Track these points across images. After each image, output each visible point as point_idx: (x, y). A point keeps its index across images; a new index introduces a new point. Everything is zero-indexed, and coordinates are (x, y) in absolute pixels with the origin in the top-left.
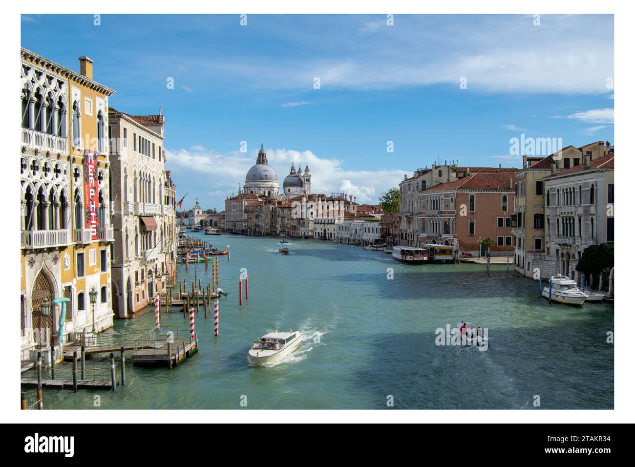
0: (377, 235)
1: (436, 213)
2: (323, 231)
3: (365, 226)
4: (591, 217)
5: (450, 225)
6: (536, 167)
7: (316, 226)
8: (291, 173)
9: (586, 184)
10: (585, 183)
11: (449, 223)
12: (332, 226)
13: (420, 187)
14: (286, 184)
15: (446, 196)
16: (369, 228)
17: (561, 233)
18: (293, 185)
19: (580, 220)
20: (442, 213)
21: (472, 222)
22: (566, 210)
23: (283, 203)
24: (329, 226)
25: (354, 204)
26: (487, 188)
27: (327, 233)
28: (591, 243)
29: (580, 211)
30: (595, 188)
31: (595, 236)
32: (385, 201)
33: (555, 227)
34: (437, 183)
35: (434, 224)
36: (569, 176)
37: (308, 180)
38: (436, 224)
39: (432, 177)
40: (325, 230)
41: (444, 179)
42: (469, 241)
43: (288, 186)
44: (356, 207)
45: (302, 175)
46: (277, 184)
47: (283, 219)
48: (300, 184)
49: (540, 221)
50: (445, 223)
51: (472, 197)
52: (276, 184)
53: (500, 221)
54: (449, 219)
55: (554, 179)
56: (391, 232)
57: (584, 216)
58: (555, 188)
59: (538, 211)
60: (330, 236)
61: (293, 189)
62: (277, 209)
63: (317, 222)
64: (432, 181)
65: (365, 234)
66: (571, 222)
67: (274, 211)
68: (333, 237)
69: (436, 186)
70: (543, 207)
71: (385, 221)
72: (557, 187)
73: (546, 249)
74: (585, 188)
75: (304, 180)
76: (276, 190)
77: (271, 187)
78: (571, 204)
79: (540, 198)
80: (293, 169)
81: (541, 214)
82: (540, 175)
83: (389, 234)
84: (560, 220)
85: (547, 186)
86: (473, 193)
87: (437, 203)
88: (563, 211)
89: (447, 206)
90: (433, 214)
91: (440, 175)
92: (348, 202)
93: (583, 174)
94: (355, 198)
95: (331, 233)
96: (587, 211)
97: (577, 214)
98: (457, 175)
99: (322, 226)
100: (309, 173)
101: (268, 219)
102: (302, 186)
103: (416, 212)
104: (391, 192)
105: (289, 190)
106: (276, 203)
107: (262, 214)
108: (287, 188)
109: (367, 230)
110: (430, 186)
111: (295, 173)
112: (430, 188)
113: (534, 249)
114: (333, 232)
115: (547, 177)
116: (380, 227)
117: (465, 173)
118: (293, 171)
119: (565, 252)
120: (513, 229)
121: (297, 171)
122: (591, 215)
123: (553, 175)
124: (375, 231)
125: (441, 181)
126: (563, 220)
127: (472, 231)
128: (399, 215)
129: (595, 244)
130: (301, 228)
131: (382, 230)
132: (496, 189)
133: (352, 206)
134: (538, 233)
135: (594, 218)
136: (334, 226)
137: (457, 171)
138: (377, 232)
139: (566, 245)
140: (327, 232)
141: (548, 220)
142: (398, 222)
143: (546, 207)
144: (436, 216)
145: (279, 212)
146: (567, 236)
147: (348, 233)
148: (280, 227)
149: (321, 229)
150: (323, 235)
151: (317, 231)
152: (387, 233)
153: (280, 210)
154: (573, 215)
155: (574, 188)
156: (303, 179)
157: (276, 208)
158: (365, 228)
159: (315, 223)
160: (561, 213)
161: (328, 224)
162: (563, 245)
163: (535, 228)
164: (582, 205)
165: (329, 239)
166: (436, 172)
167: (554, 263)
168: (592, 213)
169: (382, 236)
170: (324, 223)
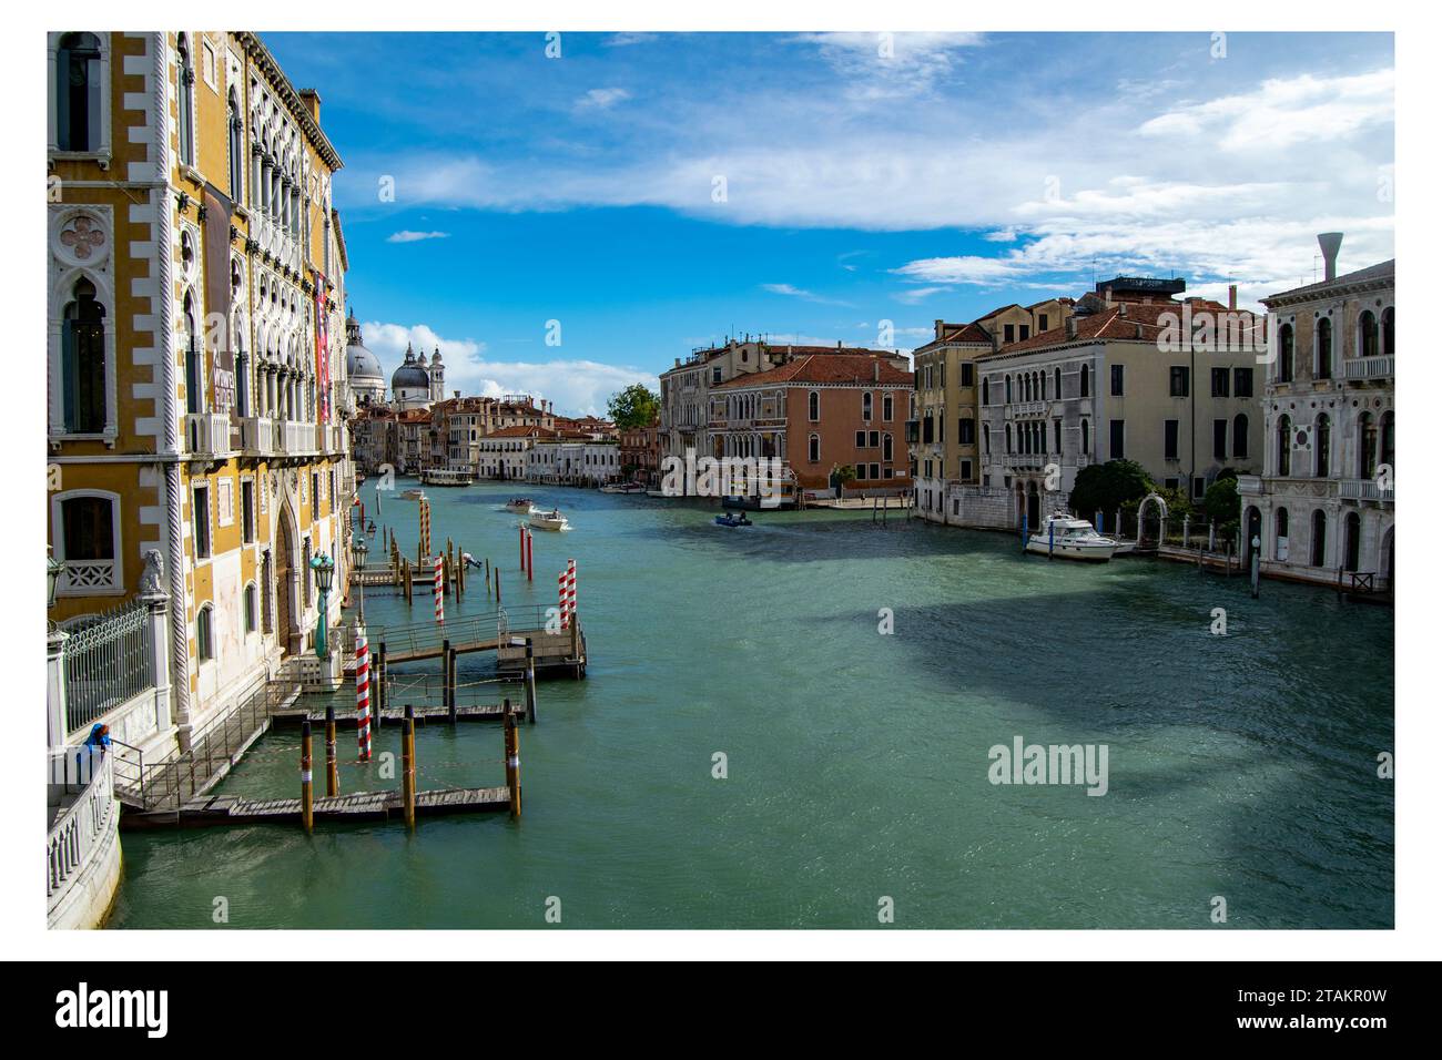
0: (611, 468)
1: (748, 425)
2: (497, 465)
3: (587, 451)
4: (1081, 419)
5: (777, 444)
6: (960, 339)
7: (483, 455)
8: (407, 362)
9: (1069, 366)
10: (1068, 363)
11: (774, 440)
12: (516, 454)
13: (711, 379)
14: (398, 382)
15: (768, 393)
16: (595, 456)
17: (1015, 447)
18: (410, 384)
19: (1058, 426)
20: (758, 423)
21: (814, 438)
22: (1026, 410)
23: (410, 415)
24: (509, 455)
25: (549, 415)
26: (838, 380)
27: (505, 467)
28: (1086, 463)
29: (1059, 410)
30: (1090, 370)
31: (1090, 449)
32: (617, 407)
33: (1001, 439)
34: (740, 373)
35: (741, 444)
36: (1033, 353)
37: (440, 375)
38: (747, 443)
39: (731, 362)
40: (501, 462)
41: (751, 366)
42: (810, 472)
43: (401, 386)
44: (552, 420)
45: (427, 365)
46: (381, 382)
47: (412, 445)
48: (424, 382)
49: (968, 430)
50: (766, 441)
51: (814, 396)
52: (378, 383)
53: (861, 436)
54: (774, 434)
55: (998, 359)
56: (642, 461)
57: (1067, 419)
58: (1002, 373)
59: (967, 413)
60: (512, 473)
61: (411, 392)
62: (399, 427)
63: (485, 447)
64: (731, 369)
65: (586, 467)
66: (1039, 429)
67: (392, 430)
68: (518, 474)
69: (739, 377)
70: (975, 407)
71: (629, 442)
72: (1006, 371)
73: (981, 477)
74: (1069, 371)
75: (432, 374)
76: (379, 393)
77: (370, 388)
78: (1036, 398)
79: (968, 391)
80: (411, 355)
81: (969, 420)
82: (968, 352)
83: (639, 466)
84: (1014, 428)
85: (982, 372)
86: (816, 388)
87: (747, 407)
88: (1021, 412)
89: (769, 411)
90: (742, 425)
91: (745, 358)
92: (538, 411)
93: (1063, 348)
94: (551, 404)
95: (515, 469)
96: (1072, 410)
97: (1051, 415)
98: (771, 360)
99: (495, 455)
100: (441, 363)
101: (380, 446)
102: (427, 386)
103: (703, 423)
104: (629, 392)
105: (404, 394)
106: (397, 416)
107: (368, 437)
108: (400, 390)
109: (592, 460)
110: (727, 378)
111: (414, 362)
112: (727, 382)
113: (959, 479)
114: (518, 465)
115: (984, 356)
116: (619, 453)
117: (784, 355)
118: (410, 359)
119: (1025, 480)
120: (913, 446)
121: (416, 359)
122: (1082, 415)
123: (995, 353)
124: (607, 461)
125: (746, 369)
126: (1019, 427)
127: (814, 455)
128: (663, 430)
129: (1091, 463)
130: (451, 461)
131: (622, 459)
132: (853, 382)
133: (546, 419)
134: (966, 451)
135: (1089, 420)
136: (522, 455)
137: (772, 351)
138: (612, 463)
139: (1029, 468)
140: (506, 465)
141: (986, 428)
142: (657, 443)
143: (981, 406)
144: (749, 429)
145: (403, 433)
146: (1028, 451)
147: (551, 466)
148: (407, 459)
149: (494, 461)
150: (497, 472)
151: (485, 465)
152: (633, 464)
153: (405, 428)
154: (1042, 417)
155: (1043, 373)
156: (429, 373)
157: (396, 425)
158: (587, 456)
159: (482, 450)
160: (1017, 416)
161: (507, 450)
162: (1022, 468)
163: (960, 442)
164: (1063, 400)
165: (510, 479)
166: (737, 353)
167: (1003, 500)
168: (1084, 411)
169: (624, 470)
170: (500, 450)
